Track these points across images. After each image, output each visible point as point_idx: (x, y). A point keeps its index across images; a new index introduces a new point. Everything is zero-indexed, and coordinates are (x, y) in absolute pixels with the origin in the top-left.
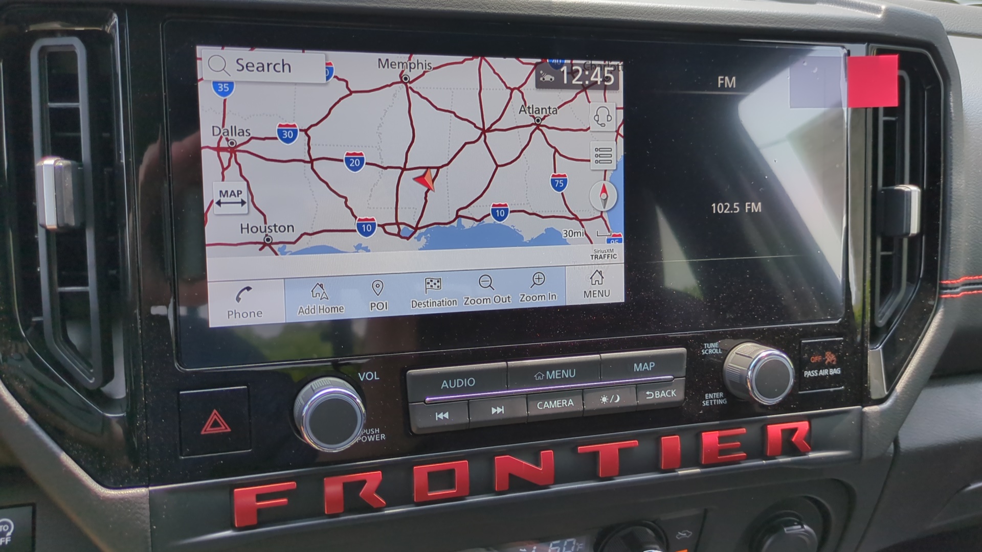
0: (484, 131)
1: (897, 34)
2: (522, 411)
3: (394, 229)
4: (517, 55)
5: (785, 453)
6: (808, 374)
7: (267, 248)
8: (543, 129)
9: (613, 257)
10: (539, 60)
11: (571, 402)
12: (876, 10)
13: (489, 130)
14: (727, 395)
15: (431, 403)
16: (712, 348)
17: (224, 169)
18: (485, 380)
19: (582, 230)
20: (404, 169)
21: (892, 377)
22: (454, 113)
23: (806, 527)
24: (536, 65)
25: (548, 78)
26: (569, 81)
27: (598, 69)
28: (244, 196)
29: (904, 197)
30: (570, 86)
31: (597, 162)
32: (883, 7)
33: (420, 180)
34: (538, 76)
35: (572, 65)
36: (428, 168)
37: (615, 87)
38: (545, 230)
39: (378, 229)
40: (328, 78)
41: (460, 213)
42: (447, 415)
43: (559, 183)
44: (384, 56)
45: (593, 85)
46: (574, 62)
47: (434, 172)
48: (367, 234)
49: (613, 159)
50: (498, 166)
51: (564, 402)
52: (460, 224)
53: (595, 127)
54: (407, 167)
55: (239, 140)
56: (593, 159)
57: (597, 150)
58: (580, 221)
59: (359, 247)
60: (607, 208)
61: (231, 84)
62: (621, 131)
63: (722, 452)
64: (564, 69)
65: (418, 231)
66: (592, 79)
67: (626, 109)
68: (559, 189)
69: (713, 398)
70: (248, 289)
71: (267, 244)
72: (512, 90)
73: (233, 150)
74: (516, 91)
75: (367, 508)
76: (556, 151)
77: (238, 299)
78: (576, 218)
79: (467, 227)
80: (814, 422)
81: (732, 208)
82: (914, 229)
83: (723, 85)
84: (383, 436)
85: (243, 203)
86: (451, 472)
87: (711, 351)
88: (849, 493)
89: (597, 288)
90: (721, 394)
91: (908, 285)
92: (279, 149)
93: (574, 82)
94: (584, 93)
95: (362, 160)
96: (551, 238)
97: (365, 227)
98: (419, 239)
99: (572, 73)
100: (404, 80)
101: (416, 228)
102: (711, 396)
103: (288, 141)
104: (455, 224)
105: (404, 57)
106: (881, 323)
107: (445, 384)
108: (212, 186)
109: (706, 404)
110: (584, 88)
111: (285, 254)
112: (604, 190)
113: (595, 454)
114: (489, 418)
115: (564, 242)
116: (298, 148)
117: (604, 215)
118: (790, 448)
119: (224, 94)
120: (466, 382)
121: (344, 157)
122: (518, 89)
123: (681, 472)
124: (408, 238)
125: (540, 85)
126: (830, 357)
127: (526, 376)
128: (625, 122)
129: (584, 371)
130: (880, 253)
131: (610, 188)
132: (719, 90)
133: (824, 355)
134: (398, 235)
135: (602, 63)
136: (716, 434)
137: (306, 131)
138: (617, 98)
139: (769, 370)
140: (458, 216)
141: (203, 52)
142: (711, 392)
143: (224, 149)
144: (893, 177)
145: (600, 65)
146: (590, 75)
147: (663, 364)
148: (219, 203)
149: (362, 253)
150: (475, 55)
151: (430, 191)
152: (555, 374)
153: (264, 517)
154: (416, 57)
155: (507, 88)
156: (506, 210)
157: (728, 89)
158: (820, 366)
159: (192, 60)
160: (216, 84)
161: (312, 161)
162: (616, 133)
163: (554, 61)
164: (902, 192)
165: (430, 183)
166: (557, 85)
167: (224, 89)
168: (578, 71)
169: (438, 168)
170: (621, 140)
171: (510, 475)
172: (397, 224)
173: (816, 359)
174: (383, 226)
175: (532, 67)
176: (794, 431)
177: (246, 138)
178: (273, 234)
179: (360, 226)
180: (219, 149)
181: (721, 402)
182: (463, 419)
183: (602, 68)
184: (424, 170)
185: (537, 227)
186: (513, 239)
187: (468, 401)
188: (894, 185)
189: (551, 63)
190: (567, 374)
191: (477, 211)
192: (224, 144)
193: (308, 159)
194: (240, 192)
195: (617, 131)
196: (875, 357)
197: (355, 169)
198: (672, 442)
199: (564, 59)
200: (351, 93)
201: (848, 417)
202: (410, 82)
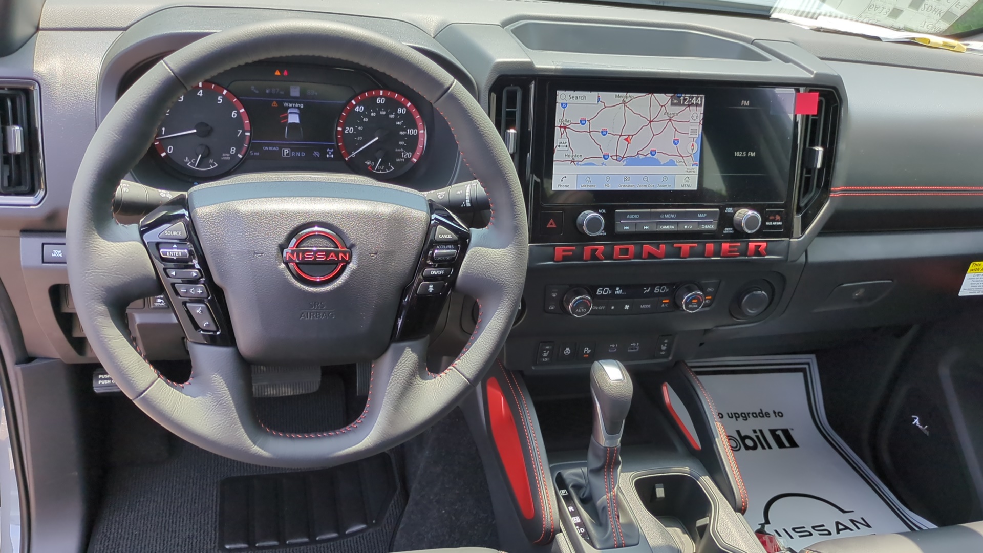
0: (650, 122)
1: (819, 83)
2: (655, 229)
3: (615, 158)
4: (665, 93)
5: (755, 255)
6: (768, 223)
7: (573, 163)
8: (672, 121)
9: (694, 172)
10: (673, 95)
11: (673, 227)
12: (811, 72)
13: (652, 121)
14: (734, 229)
15: (623, 223)
16: (729, 210)
17: (562, 134)
18: (643, 216)
19: (683, 161)
20: (621, 135)
21: (804, 227)
22: (640, 115)
23: (763, 292)
24: (672, 96)
25: (675, 101)
26: (684, 102)
27: (695, 98)
28: (567, 144)
29: (816, 152)
30: (683, 105)
31: (691, 134)
32: (815, 72)
33: (626, 140)
34: (672, 101)
35: (685, 96)
36: (629, 135)
37: (701, 105)
38: (670, 160)
39: (610, 157)
40: (598, 102)
41: (639, 152)
42: (628, 228)
43: (676, 142)
44: (617, 94)
45: (692, 104)
46: (686, 95)
47: (631, 137)
48: (606, 159)
49: (697, 133)
50: (654, 135)
51: (671, 227)
52: (638, 156)
53: (692, 121)
54: (622, 134)
55: (567, 124)
56: (690, 133)
57: (691, 129)
58: (683, 157)
59: (603, 164)
60: (694, 152)
61: (567, 104)
62: (702, 123)
63: (730, 252)
64: (682, 98)
65: (624, 159)
66: (692, 102)
67: (704, 114)
68: (676, 144)
69: (728, 230)
70: (565, 177)
71: (573, 161)
72: (662, 106)
73: (565, 128)
74: (663, 107)
75: (597, 259)
76: (676, 129)
77: (562, 181)
78: (681, 156)
79: (641, 158)
80: (769, 243)
81: (743, 154)
82: (819, 166)
83: (743, 104)
84: (605, 234)
85: (566, 146)
86: (627, 249)
87: (729, 211)
88: (783, 279)
89: (687, 183)
90: (732, 229)
91: (816, 190)
92: (580, 127)
93: (685, 103)
94: (688, 108)
95: (607, 132)
96: (671, 163)
97: (606, 157)
98: (623, 162)
99: (685, 100)
100: (624, 103)
101: (623, 158)
102: (727, 229)
103: (583, 124)
104: (637, 157)
105: (625, 94)
106: (802, 205)
107: (628, 216)
108: (557, 140)
109: (725, 232)
110: (689, 105)
111: (578, 165)
112: (693, 145)
113: (680, 248)
114: (642, 230)
115: (676, 165)
116: (586, 127)
117: (692, 155)
118: (757, 252)
119: (564, 107)
120: (636, 216)
121: (601, 131)
122: (664, 106)
123: (712, 258)
124: (620, 161)
125: (672, 104)
126: (778, 217)
127: (658, 215)
128: (703, 119)
129: (679, 215)
130: (805, 175)
131: (695, 144)
132: (742, 106)
133: (775, 216)
134: (617, 160)
135: (696, 95)
136: (728, 244)
137: (589, 121)
138: (701, 109)
139: (751, 220)
140: (638, 154)
141: (559, 92)
142: (728, 228)
143: (562, 127)
144: (813, 143)
145: (696, 97)
146: (691, 101)
147: (709, 215)
148: (559, 146)
149: (604, 166)
150: (650, 93)
151: (629, 145)
152: (668, 216)
153: (565, 258)
154: (628, 94)
155: (660, 105)
156: (656, 152)
157: (746, 106)
158: (773, 221)
159: (556, 95)
160: (562, 104)
161: (590, 132)
162: (699, 124)
163: (679, 95)
164: (815, 150)
165: (629, 140)
166: (679, 104)
167: (564, 106)
168: (687, 99)
169: (633, 135)
170: (701, 126)
171: (649, 252)
172: (617, 156)
173: (772, 218)
174: (612, 156)
175: (670, 97)
176: (760, 246)
177: (569, 123)
178: (575, 158)
179: (604, 156)
180: (561, 127)
181: (731, 232)
182: (634, 230)
183: (697, 98)
184: (627, 136)
185: (667, 159)
186: (657, 163)
187: (636, 223)
188: (814, 146)
189: (677, 96)
190: (673, 216)
191: (644, 152)
192: (562, 125)
193: (589, 131)
194: (566, 143)
195: (700, 122)
196: (797, 219)
197: (604, 135)
198: (710, 246)
199: (682, 94)
200: (605, 107)
201: (783, 243)
202: (626, 103)
